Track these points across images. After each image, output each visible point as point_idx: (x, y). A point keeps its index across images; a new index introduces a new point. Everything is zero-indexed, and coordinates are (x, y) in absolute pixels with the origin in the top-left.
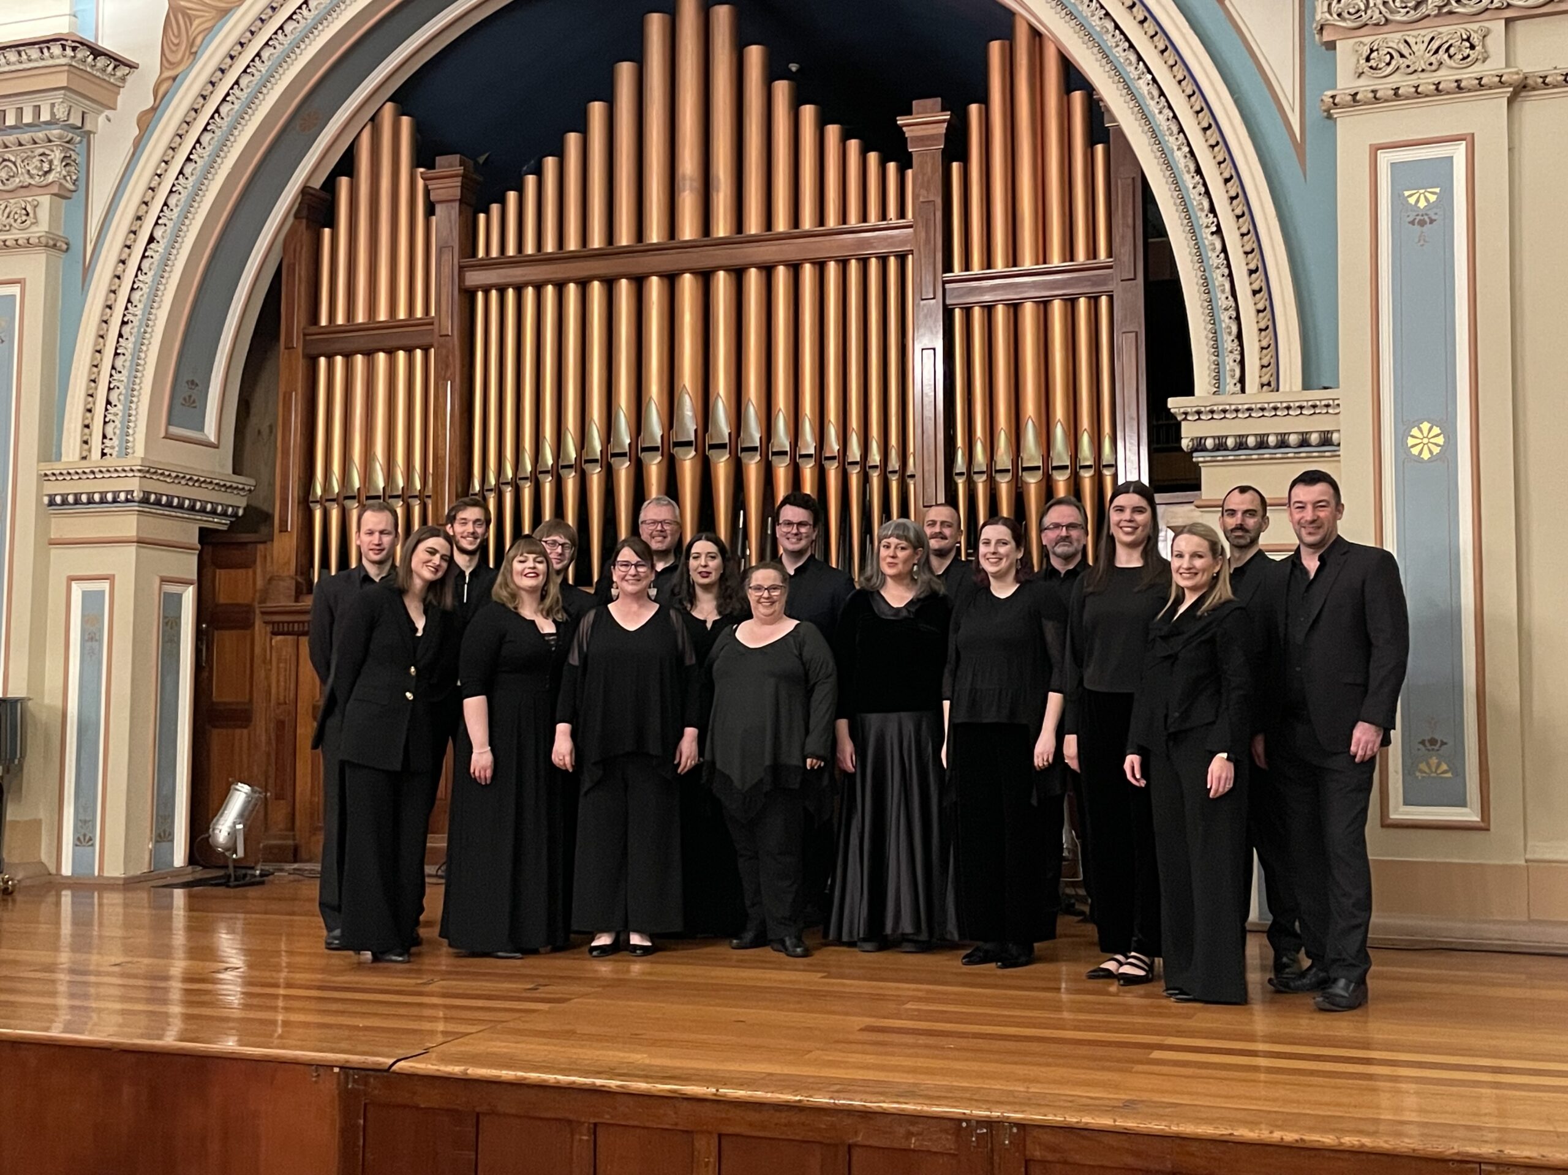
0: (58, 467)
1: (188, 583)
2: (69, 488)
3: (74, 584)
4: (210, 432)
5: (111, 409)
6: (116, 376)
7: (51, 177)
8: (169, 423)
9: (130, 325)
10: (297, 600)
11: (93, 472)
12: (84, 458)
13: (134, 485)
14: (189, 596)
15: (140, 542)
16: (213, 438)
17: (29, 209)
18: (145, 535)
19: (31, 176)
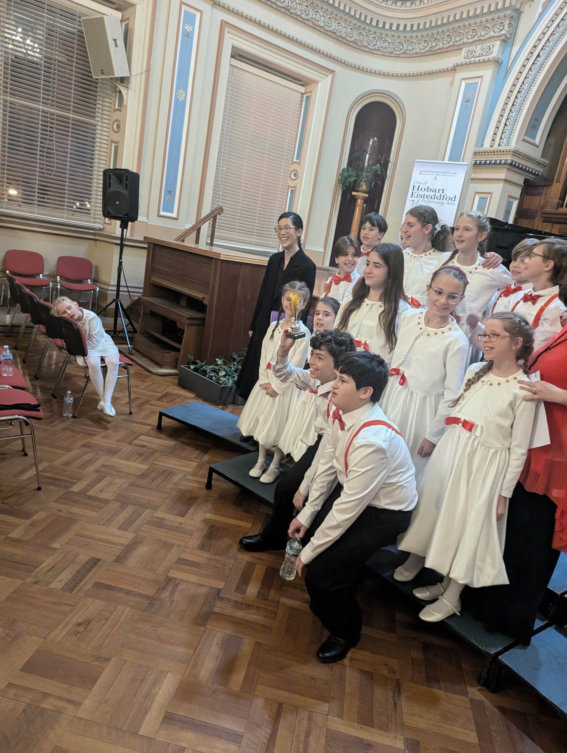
0: (481, 149)
1: (516, 199)
2: (483, 159)
3: (477, 195)
4: (537, 141)
5: (506, 128)
6: (511, 114)
7: (503, 32)
8: (525, 135)
9: (521, 93)
10: (557, 209)
11: (494, 152)
12: (492, 146)
13: (509, 158)
14: (515, 204)
15: (506, 181)
16: (537, 143)
17: (491, 47)
18: (507, 178)
19: (495, 33)
